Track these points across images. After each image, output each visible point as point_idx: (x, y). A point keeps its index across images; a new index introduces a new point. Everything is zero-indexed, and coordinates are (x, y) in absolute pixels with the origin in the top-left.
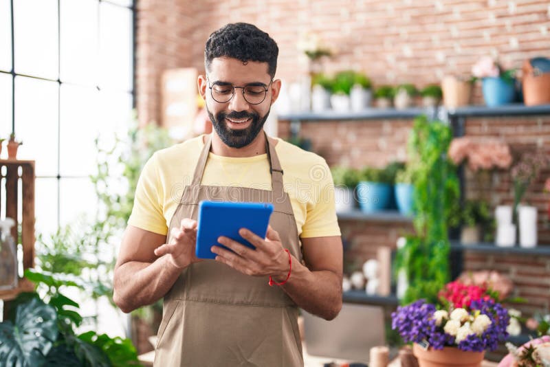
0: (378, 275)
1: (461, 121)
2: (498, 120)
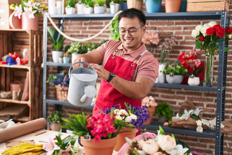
2: (155, 21)
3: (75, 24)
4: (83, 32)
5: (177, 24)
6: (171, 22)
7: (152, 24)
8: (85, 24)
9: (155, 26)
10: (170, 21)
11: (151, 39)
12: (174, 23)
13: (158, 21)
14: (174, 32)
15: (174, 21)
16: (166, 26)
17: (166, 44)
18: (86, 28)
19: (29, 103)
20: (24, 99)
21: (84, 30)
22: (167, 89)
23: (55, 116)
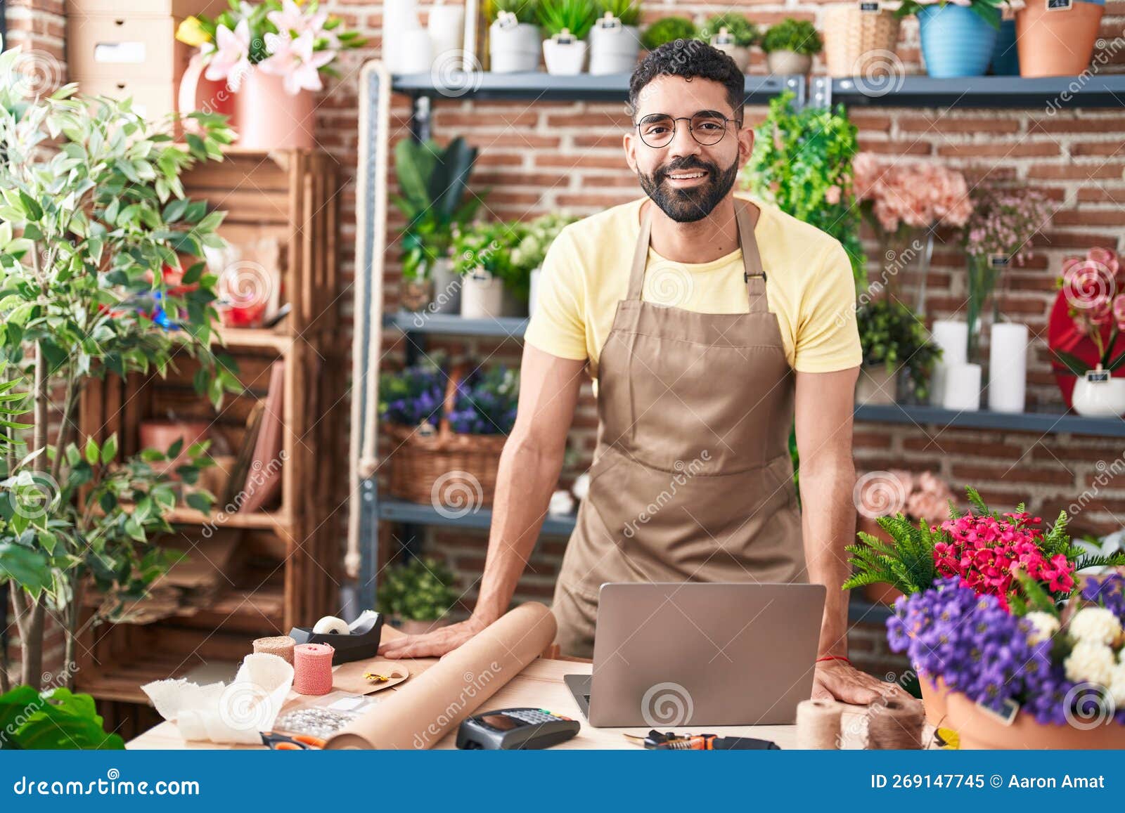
2: (927, 114)
3: (497, 120)
4: (540, 162)
5: (1034, 128)
6: (1009, 121)
7: (907, 126)
8: (554, 122)
9: (924, 137)
10: (1002, 115)
11: (938, 202)
12: (1024, 124)
13: (943, 113)
14: (1023, 166)
15: (1024, 117)
16: (980, 139)
17: (1003, 224)
18: (556, 142)
19: (283, 520)
20: (256, 502)
21: (550, 152)
22: (986, 438)
23: (424, 584)
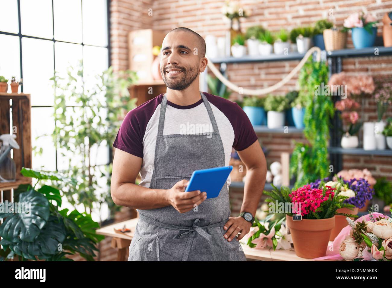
0: (281, 172)
1: (339, 60)
2: (367, 59)
4: (256, 80)
7: (360, 63)
8: (260, 69)
9: (366, 66)
11: (362, 86)
13: (371, 58)
17: (385, 92)
18: (259, 74)
21: (258, 77)
22: (390, 159)
